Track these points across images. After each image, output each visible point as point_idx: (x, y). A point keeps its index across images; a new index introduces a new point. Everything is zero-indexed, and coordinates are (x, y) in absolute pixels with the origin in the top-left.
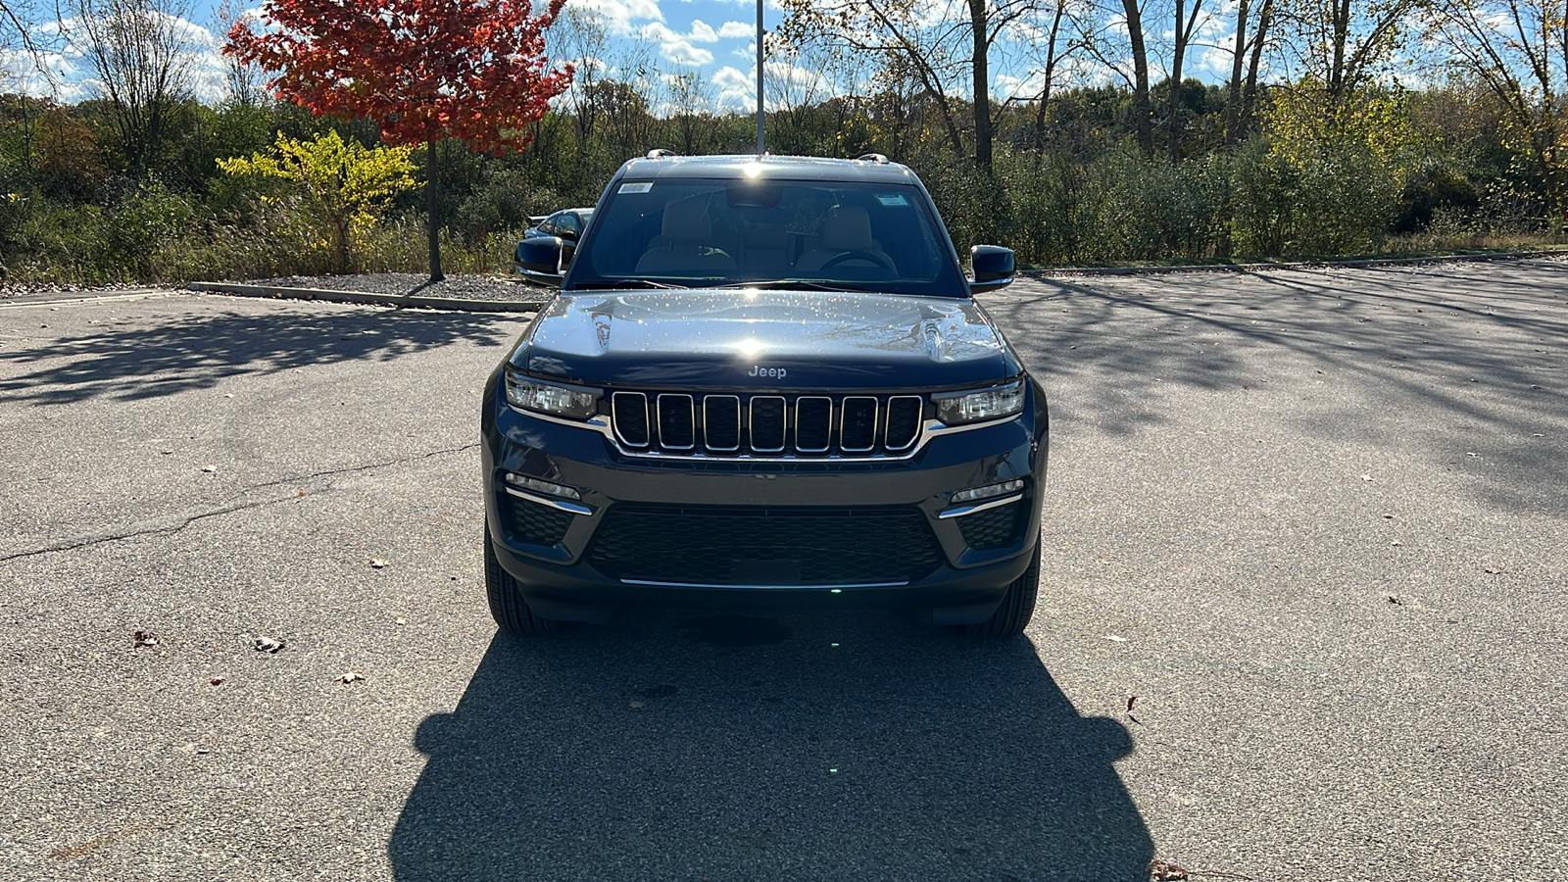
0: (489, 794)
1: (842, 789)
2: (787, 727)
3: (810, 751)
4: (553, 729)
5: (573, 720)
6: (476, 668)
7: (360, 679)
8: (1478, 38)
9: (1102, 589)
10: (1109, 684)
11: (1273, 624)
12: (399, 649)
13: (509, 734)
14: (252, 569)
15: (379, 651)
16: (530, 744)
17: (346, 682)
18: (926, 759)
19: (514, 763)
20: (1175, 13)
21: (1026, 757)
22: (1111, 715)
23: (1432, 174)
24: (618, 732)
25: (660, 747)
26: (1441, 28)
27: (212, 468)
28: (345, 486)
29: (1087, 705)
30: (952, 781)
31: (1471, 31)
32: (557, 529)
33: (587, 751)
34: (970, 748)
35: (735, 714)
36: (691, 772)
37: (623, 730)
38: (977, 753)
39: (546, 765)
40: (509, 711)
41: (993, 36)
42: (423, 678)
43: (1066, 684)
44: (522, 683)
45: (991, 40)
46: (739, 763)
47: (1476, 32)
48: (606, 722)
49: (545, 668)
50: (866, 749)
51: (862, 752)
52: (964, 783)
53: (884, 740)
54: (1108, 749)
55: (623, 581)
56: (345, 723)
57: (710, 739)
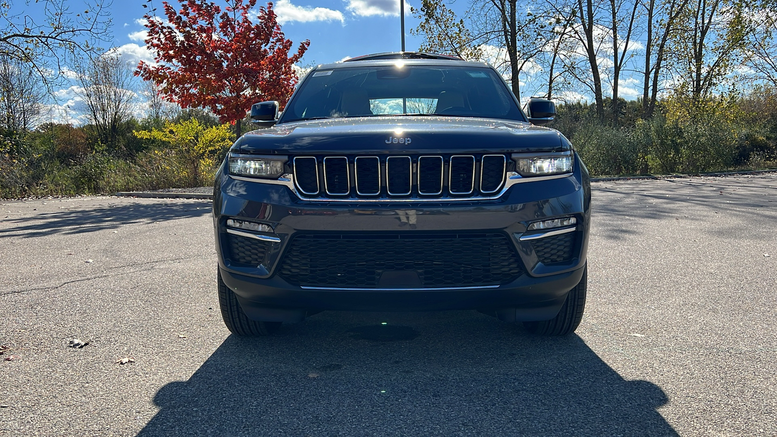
0: (196, 433)
1: (457, 428)
2: (416, 388)
3: (433, 404)
4: (252, 391)
5: (268, 385)
6: (210, 355)
7: (132, 362)
8: (770, 64)
9: (621, 310)
10: (641, 361)
11: (740, 326)
12: (164, 345)
13: (221, 394)
14: (89, 305)
15: (151, 346)
16: (235, 400)
17: (122, 363)
18: (519, 409)
19: (220, 412)
20: (613, 54)
21: (592, 406)
22: (648, 379)
23: (748, 137)
24: (298, 393)
25: (326, 401)
26: (751, 60)
27: (91, 261)
28: (161, 267)
29: (629, 373)
30: (540, 423)
31: (766, 60)
32: (259, 255)
33: (274, 405)
34: (550, 401)
35: (381, 381)
36: (346, 417)
37: (302, 391)
38: (555, 403)
39: (242, 414)
40: (225, 380)
41: (521, 67)
42: (174, 361)
43: (611, 361)
44: (238, 364)
45: (521, 69)
46: (381, 412)
47: (769, 61)
48: (290, 386)
49: (255, 355)
50: (474, 402)
51: (471, 404)
52: (550, 424)
53: (486, 396)
54: (652, 401)
55: (302, 287)
56: (111, 388)
57: (362, 396)
